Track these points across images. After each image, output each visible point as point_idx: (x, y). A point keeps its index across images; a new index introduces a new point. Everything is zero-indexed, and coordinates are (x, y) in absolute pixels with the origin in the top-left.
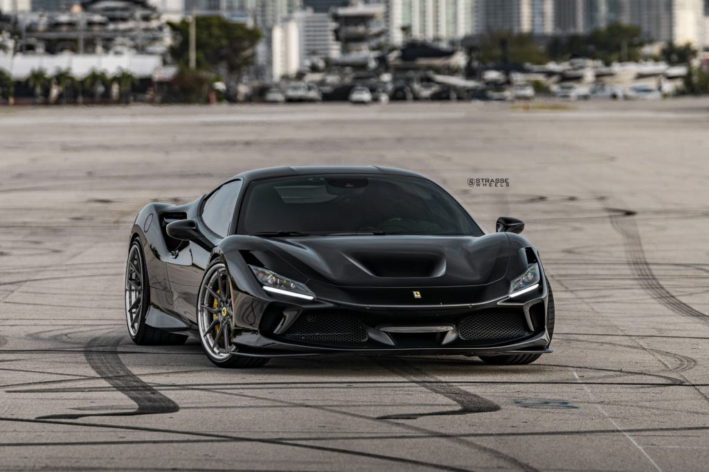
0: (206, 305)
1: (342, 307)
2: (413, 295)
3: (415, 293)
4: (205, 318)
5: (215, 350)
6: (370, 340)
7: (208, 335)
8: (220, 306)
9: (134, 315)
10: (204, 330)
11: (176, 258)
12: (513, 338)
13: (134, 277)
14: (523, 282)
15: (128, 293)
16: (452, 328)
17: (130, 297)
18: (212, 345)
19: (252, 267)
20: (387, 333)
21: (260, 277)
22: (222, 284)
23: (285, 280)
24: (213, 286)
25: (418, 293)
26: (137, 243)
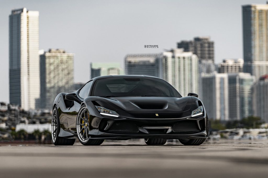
0: (79, 123)
1: (129, 119)
2: (156, 115)
3: (156, 114)
4: (79, 128)
5: (83, 139)
6: (140, 132)
7: (80, 134)
8: (84, 123)
9: (54, 135)
10: (79, 132)
11: (69, 110)
12: (193, 132)
13: (54, 121)
14: (197, 112)
15: (52, 126)
16: (170, 127)
17: (53, 128)
18: (82, 137)
19: (96, 106)
20: (146, 129)
21: (99, 110)
22: (85, 115)
23: (108, 110)
24: (82, 116)
25: (157, 114)
26: (55, 108)
